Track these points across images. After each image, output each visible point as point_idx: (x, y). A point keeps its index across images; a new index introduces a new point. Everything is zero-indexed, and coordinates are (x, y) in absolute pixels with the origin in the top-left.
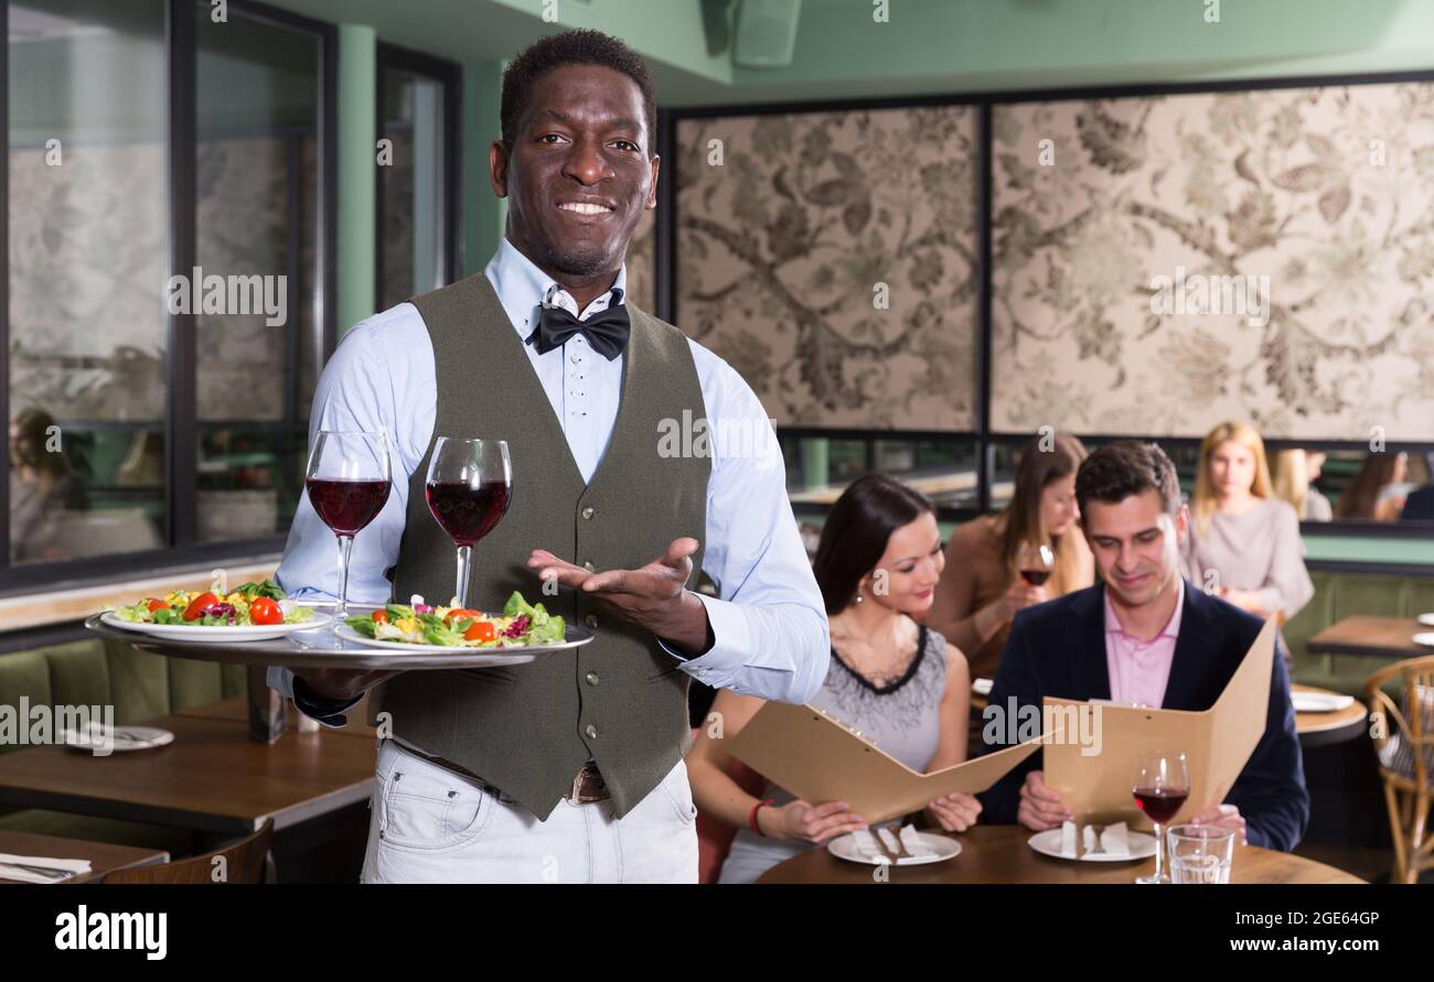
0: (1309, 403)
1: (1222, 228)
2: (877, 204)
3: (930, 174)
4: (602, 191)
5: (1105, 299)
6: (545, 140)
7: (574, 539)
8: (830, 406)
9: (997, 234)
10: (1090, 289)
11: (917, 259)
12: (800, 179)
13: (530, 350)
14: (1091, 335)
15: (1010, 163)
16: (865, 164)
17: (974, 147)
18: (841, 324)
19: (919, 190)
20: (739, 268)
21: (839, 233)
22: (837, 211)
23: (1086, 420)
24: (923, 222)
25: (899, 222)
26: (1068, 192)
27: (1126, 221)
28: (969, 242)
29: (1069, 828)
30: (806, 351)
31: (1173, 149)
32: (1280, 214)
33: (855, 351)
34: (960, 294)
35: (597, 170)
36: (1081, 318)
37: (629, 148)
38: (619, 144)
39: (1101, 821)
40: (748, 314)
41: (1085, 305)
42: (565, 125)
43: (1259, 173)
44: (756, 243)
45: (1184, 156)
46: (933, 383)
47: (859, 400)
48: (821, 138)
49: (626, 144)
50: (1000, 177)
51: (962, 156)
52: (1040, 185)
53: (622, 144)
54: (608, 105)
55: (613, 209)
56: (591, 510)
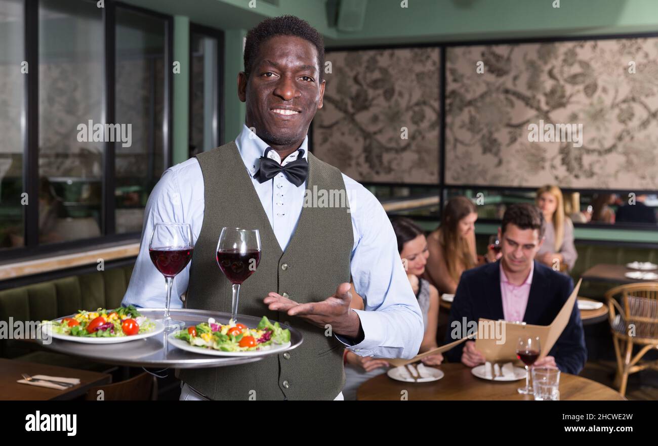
0: (580, 173)
1: (543, 99)
2: (397, 88)
3: (420, 76)
4: (295, 104)
5: (493, 129)
6: (265, 75)
7: (277, 281)
8: (378, 173)
9: (448, 101)
10: (487, 125)
11: (414, 112)
12: (365, 78)
13: (255, 182)
14: (487, 144)
15: (453, 72)
16: (393, 72)
17: (438, 64)
18: (382, 139)
19: (415, 83)
20: (340, 115)
21: (381, 101)
22: (380, 91)
23: (485, 180)
24: (417, 96)
25: (406, 96)
26: (478, 84)
27: (502, 97)
28: (436, 105)
29: (488, 365)
30: (367, 150)
31: (523, 67)
32: (568, 93)
33: (388, 150)
34: (432, 126)
35: (292, 93)
36: (483, 137)
37: (309, 80)
38: (304, 78)
39: (502, 362)
40: (343, 134)
41: (485, 131)
42: (275, 68)
43: (558, 76)
44: (346, 105)
45: (527, 69)
46: (420, 163)
47: (389, 170)
48: (373, 61)
49: (308, 78)
50: (449, 78)
51: (433, 68)
52: (466, 81)
53: (305, 78)
54: (299, 58)
55: (300, 112)
56: (286, 265)
